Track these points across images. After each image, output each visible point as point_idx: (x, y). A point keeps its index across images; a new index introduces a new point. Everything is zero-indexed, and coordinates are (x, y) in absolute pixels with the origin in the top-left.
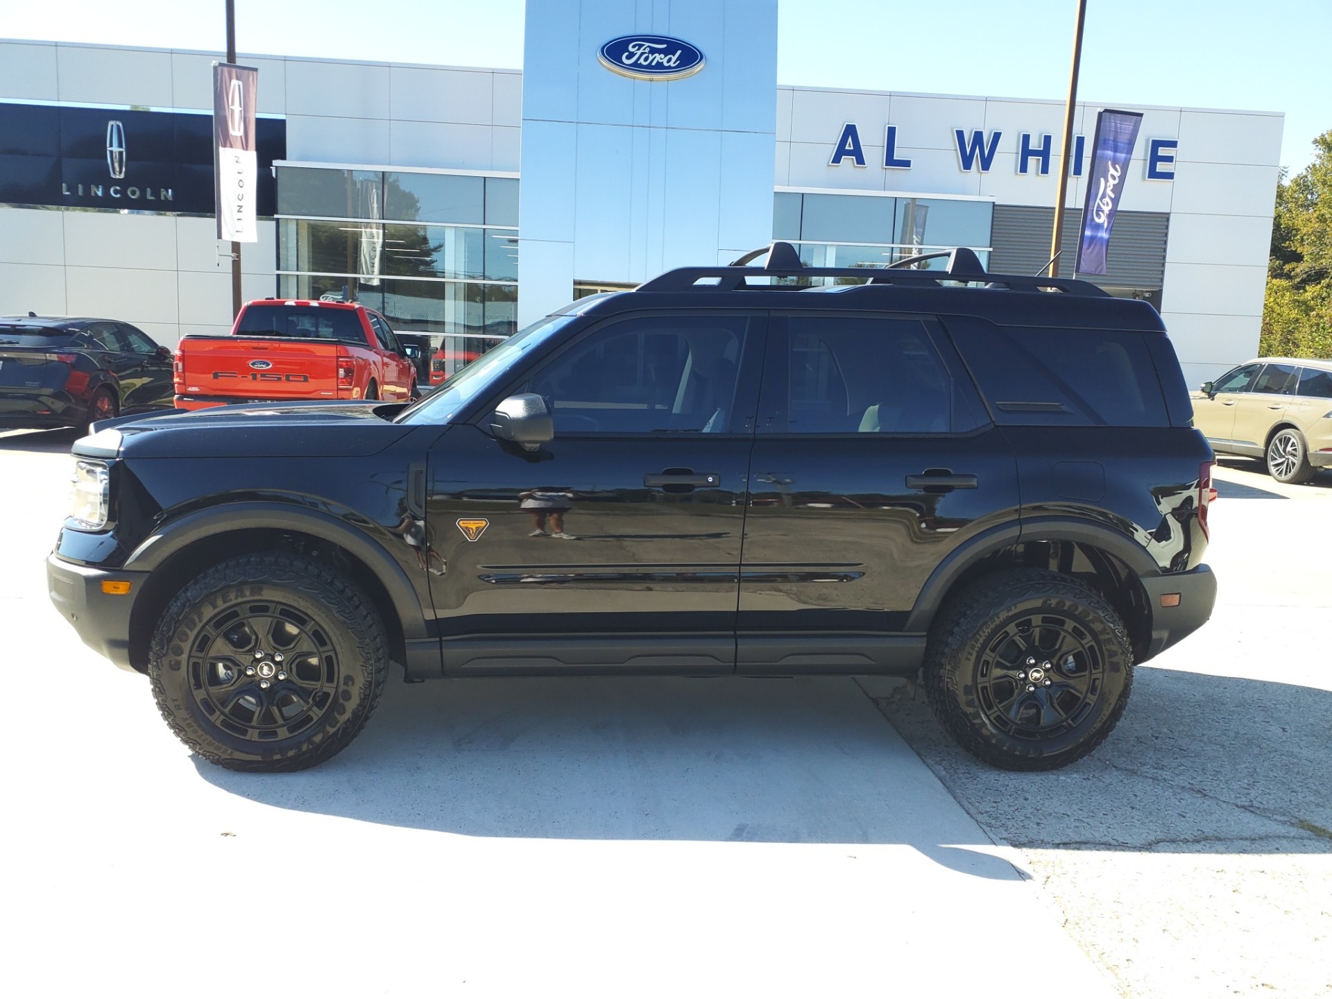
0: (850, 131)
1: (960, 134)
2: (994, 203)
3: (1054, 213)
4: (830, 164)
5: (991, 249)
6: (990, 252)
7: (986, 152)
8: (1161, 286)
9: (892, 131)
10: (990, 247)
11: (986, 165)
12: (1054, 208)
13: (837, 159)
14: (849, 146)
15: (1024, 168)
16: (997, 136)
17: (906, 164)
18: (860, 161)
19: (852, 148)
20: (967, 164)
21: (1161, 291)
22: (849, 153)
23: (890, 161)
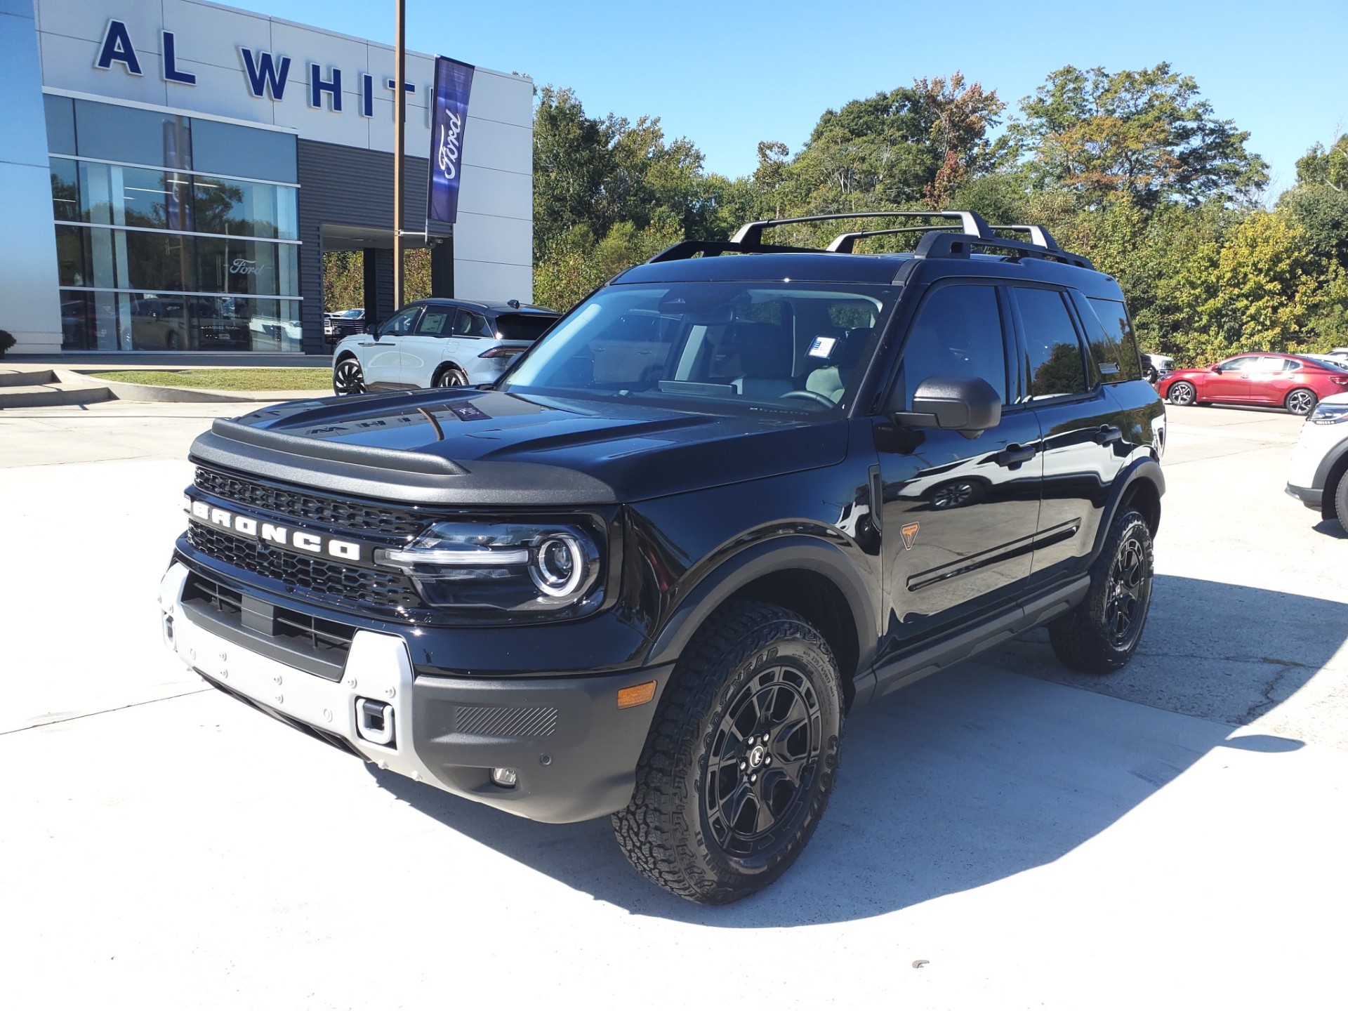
0: (117, 30)
1: (247, 54)
2: (297, 136)
3: (394, 159)
4: (97, 65)
5: (299, 186)
6: (298, 189)
7: (277, 78)
8: (452, 234)
9: (169, 39)
10: (298, 183)
11: (278, 92)
12: (393, 154)
13: (105, 62)
14: (118, 47)
15: (317, 102)
16: (286, 62)
17: (190, 79)
18: (135, 68)
19: (122, 51)
20: (259, 91)
21: (452, 238)
22: (118, 56)
23: (171, 73)
